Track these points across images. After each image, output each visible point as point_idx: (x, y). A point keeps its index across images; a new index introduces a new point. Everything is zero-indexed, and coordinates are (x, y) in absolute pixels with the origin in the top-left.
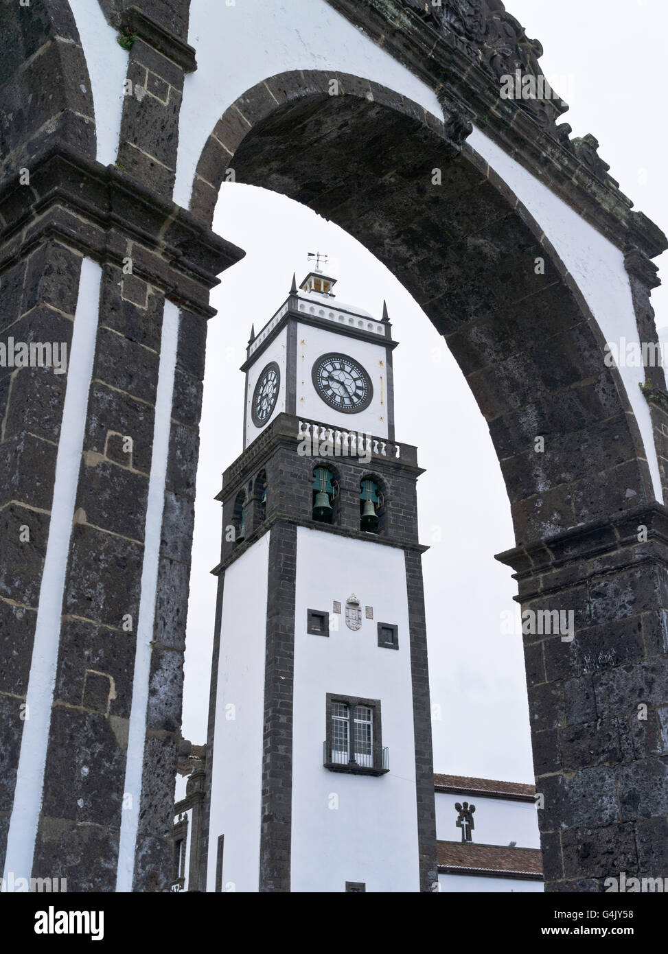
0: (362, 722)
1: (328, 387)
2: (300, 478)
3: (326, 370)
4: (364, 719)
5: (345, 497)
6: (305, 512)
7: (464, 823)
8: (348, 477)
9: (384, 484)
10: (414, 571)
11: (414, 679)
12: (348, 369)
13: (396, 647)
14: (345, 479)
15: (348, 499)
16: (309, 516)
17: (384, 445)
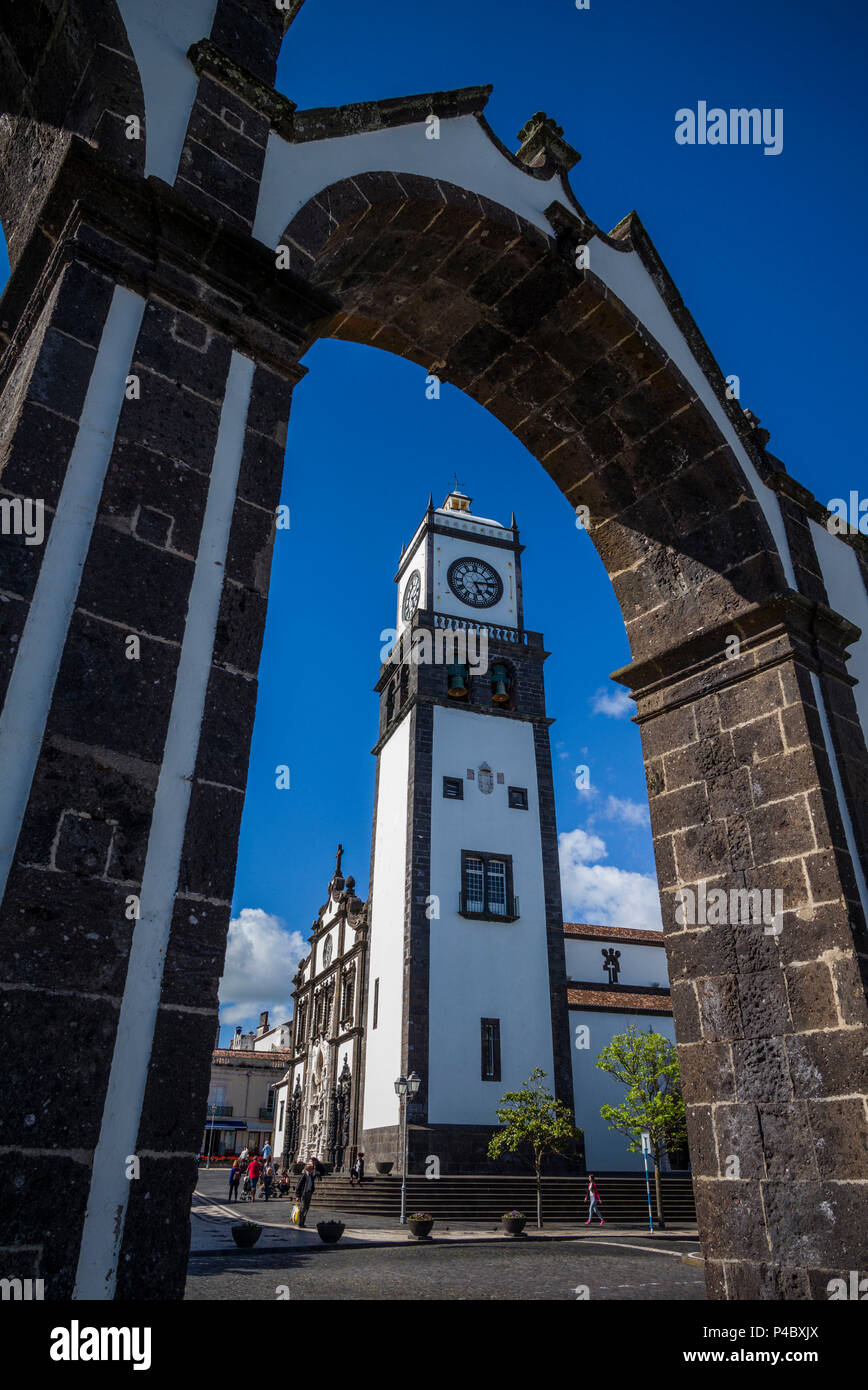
0: (495, 875)
1: (462, 587)
3: (459, 572)
4: (497, 872)
6: (441, 694)
7: (611, 966)
9: (513, 667)
10: (542, 742)
11: (543, 836)
12: (480, 570)
13: (525, 807)
16: (443, 697)
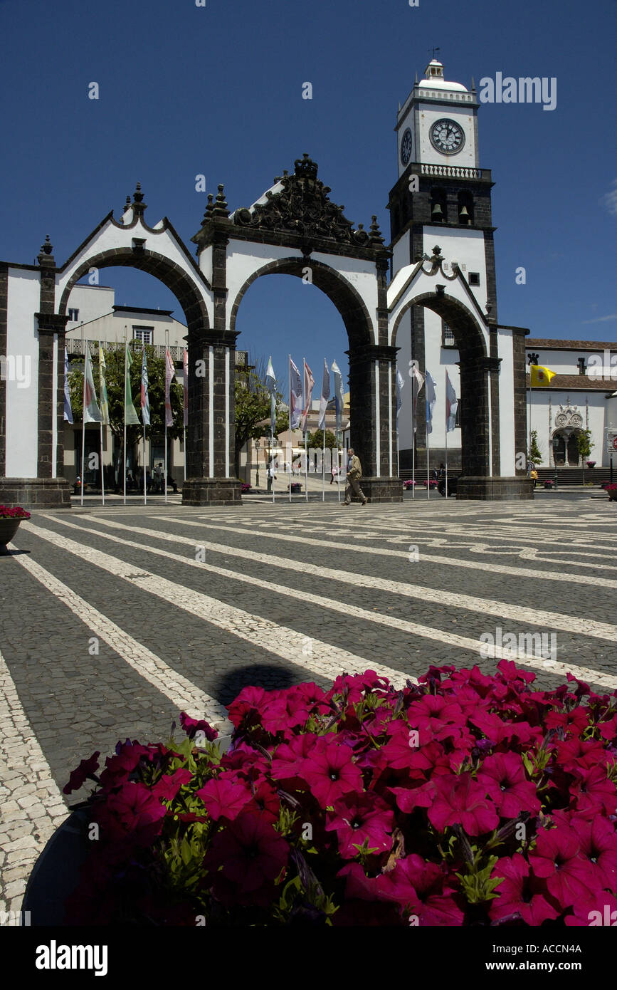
1: (439, 141)
3: (438, 131)
5: (449, 206)
6: (427, 217)
8: (451, 194)
12: (451, 128)
13: (479, 284)
16: (429, 220)
17: (471, 171)
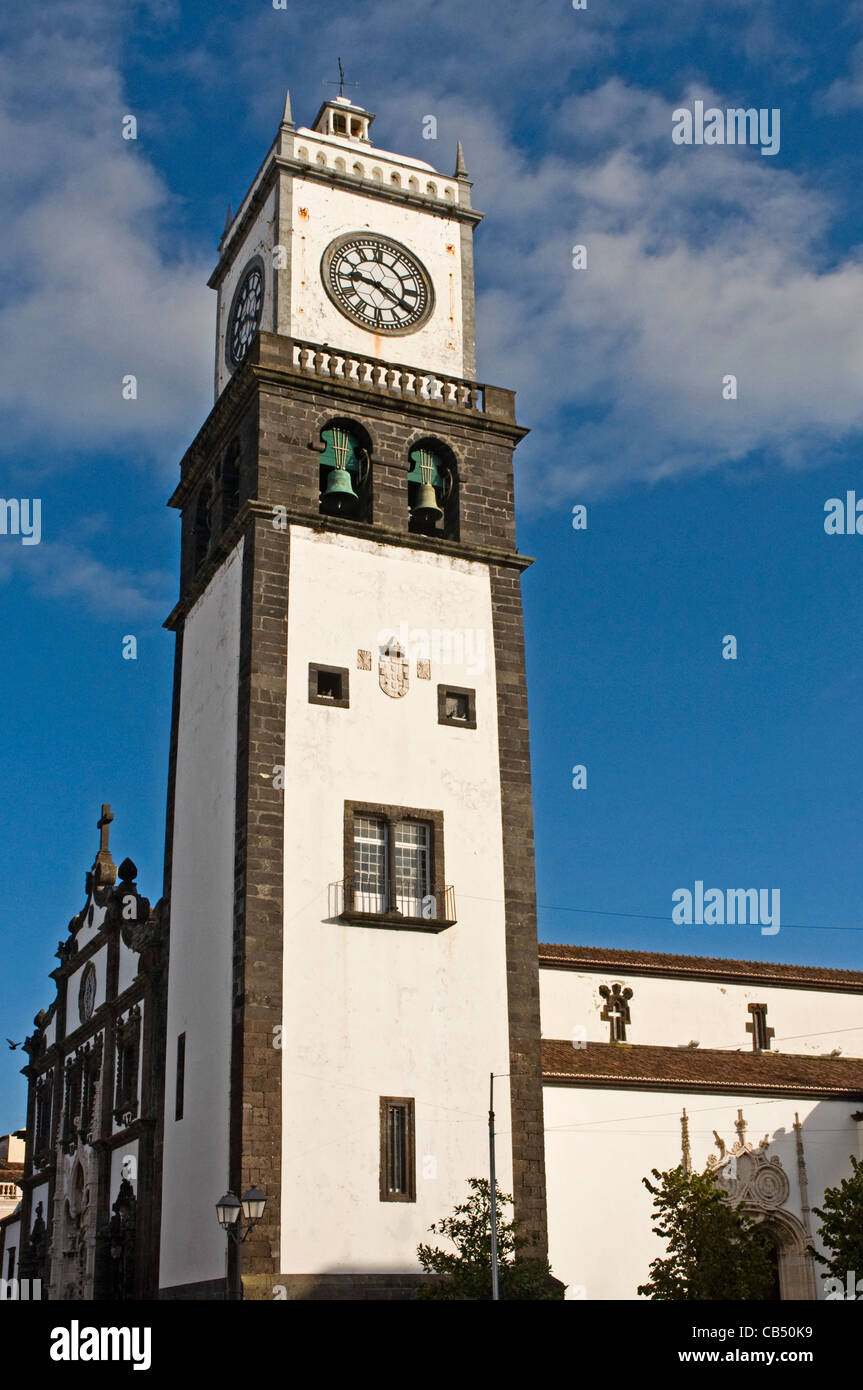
0: (409, 847)
1: (351, 291)
2: (295, 443)
3: (347, 261)
4: (414, 842)
5: (379, 477)
6: (306, 501)
8: (386, 442)
9: (453, 455)
10: (507, 601)
11: (504, 777)
12: (388, 259)
13: (471, 724)
14: (379, 445)
15: (385, 479)
16: (314, 509)
17: (452, 386)
